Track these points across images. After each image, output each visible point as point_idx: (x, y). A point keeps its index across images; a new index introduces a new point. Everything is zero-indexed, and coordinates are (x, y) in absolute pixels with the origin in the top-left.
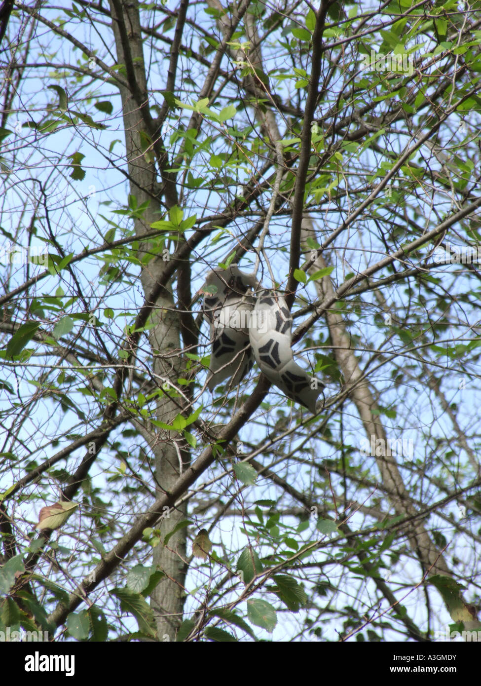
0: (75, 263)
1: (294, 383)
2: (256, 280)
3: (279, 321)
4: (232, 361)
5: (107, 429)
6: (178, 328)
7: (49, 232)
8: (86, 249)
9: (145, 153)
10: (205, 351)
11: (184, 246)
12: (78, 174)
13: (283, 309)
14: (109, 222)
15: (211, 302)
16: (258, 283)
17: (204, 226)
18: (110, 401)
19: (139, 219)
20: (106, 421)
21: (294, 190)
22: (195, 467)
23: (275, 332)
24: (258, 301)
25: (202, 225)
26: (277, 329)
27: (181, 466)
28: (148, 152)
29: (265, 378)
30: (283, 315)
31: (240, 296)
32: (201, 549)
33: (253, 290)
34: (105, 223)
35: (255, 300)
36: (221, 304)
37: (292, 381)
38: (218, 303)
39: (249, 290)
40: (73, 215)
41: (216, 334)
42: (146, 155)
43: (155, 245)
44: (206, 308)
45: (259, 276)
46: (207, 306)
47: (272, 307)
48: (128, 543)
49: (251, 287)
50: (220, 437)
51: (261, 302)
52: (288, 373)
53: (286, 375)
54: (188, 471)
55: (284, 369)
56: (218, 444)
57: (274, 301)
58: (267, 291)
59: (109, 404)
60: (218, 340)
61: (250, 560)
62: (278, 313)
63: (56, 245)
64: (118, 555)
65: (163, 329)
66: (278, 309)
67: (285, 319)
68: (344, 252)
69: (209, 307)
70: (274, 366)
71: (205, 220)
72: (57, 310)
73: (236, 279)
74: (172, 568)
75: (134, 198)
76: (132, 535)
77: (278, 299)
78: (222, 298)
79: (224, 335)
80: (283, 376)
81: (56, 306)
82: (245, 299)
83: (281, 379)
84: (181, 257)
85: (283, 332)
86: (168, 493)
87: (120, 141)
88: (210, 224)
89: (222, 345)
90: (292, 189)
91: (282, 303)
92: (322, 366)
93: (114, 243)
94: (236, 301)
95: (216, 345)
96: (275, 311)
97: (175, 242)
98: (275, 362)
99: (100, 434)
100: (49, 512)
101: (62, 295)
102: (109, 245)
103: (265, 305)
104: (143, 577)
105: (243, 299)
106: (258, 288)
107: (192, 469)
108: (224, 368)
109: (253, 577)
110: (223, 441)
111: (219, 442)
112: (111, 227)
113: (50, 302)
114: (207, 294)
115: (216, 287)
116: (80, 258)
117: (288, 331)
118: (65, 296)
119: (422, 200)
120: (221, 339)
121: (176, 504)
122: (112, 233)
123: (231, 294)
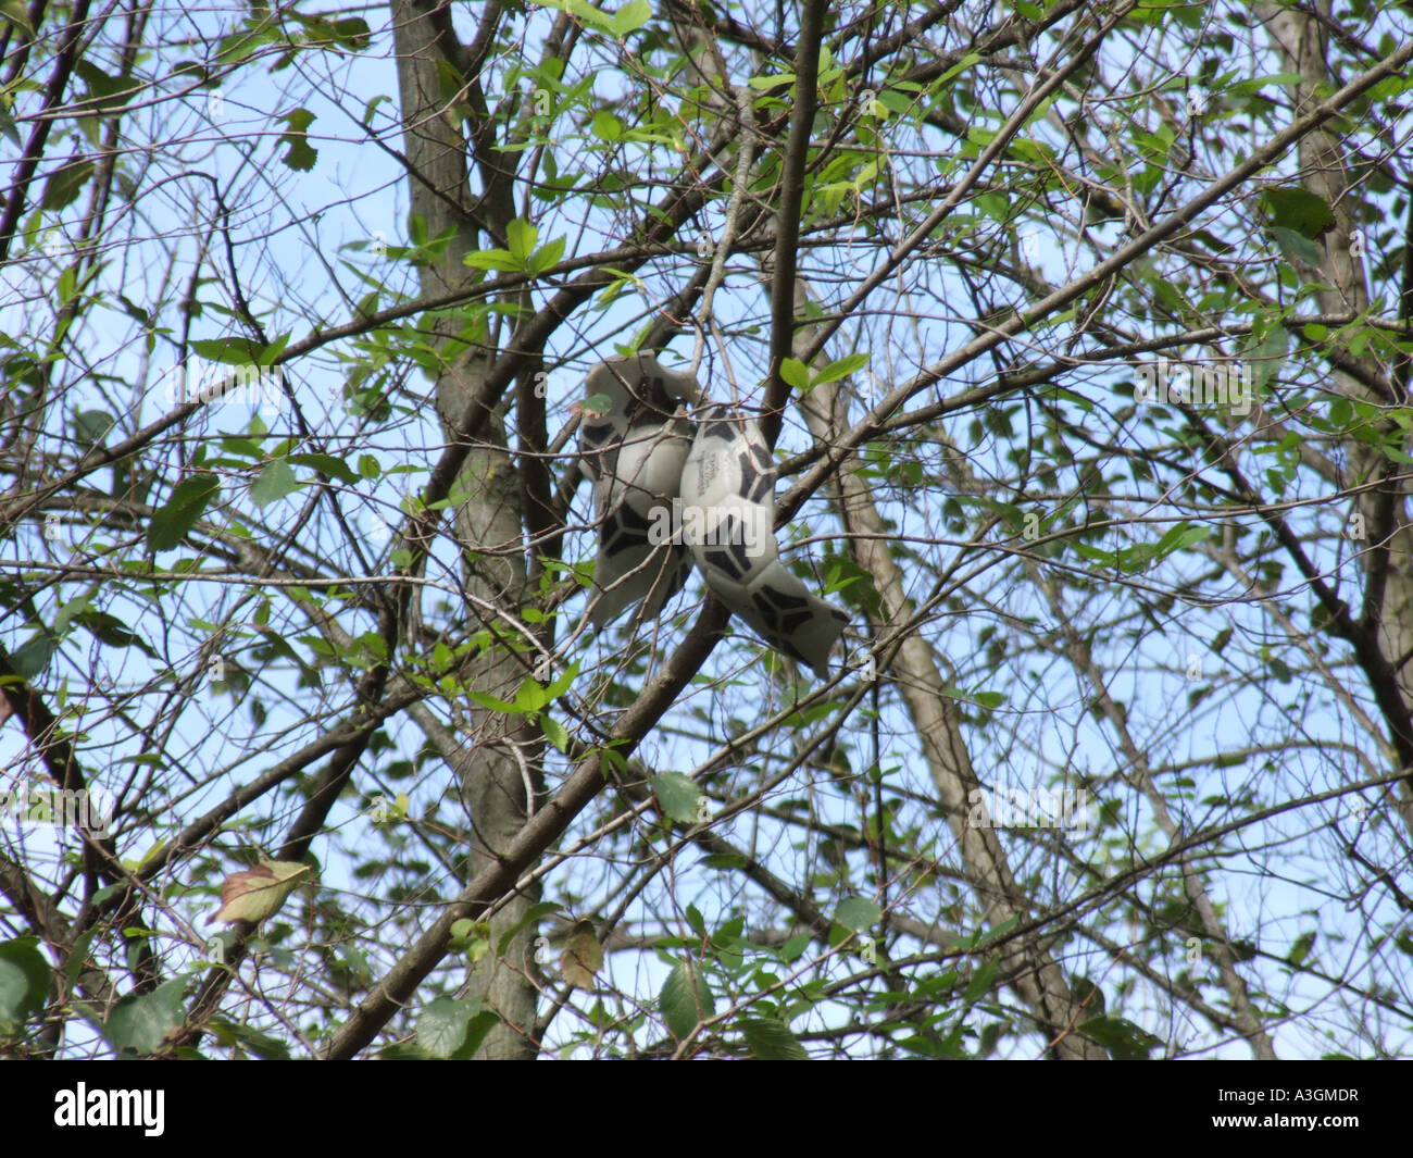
0: (289, 362)
1: (781, 613)
2: (696, 385)
3: (748, 474)
4: (643, 564)
5: (365, 726)
6: (519, 512)
7: (233, 292)
8: (316, 330)
9: (448, 108)
10: (582, 548)
11: (534, 324)
12: (302, 157)
13: (755, 448)
14: (366, 279)
15: (596, 433)
16: (700, 392)
17: (578, 279)
18: (373, 662)
19: (432, 268)
20: (363, 708)
21: (779, 191)
22: (561, 800)
23: (739, 499)
24: (702, 431)
25: (573, 275)
26: (744, 493)
27: (530, 801)
28: (455, 105)
29: (717, 601)
30: (755, 463)
31: (662, 420)
32: (580, 964)
33: (689, 407)
34: (357, 280)
35: (694, 430)
36: (618, 439)
37: (775, 607)
38: (613, 436)
39: (680, 407)
40: (283, 268)
41: (607, 505)
42: (451, 113)
43: (468, 323)
44: (587, 448)
45: (702, 377)
46: (588, 442)
47: (732, 444)
48: (413, 970)
49: (685, 402)
50: (617, 733)
51: (707, 434)
52: (767, 589)
53: (762, 594)
54: (547, 810)
55: (759, 580)
56: (613, 748)
57: (735, 430)
58: (722, 409)
59: (370, 669)
60: (613, 517)
61: (689, 988)
62: (744, 458)
63: (250, 320)
64: (392, 995)
65: (483, 514)
66: (744, 448)
67: (762, 471)
68: (891, 322)
69: (592, 445)
70: (735, 575)
71: (580, 264)
72: (249, 468)
73: (651, 383)
74: (507, 1038)
75: (420, 220)
76: (422, 951)
77: (745, 428)
78: (621, 424)
79: (625, 507)
80: (756, 597)
81: (250, 460)
82: (673, 428)
83: (753, 604)
84: (525, 347)
85: (757, 499)
86: (501, 859)
87: (388, 100)
88: (591, 273)
89: (622, 529)
90: (775, 187)
91: (755, 436)
92: (839, 580)
93: (377, 316)
94: (651, 431)
95: (607, 528)
96: (739, 452)
97: (512, 321)
98: (738, 565)
99: (350, 737)
100: (244, 884)
101: (262, 432)
102: (368, 321)
103: (716, 440)
104: (452, 1023)
105: (667, 428)
106: (701, 403)
107: (555, 804)
108: (626, 580)
109: (694, 1025)
110: (623, 742)
111: (614, 743)
112: (369, 289)
113: (235, 451)
114: (588, 412)
115: (607, 398)
116: (303, 350)
117: (767, 497)
118: (269, 435)
119: (1060, 214)
120: (618, 516)
121: (518, 885)
122: (372, 300)
123: (642, 416)
